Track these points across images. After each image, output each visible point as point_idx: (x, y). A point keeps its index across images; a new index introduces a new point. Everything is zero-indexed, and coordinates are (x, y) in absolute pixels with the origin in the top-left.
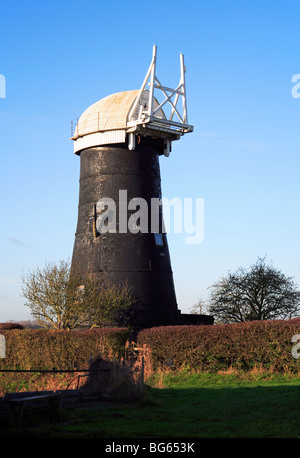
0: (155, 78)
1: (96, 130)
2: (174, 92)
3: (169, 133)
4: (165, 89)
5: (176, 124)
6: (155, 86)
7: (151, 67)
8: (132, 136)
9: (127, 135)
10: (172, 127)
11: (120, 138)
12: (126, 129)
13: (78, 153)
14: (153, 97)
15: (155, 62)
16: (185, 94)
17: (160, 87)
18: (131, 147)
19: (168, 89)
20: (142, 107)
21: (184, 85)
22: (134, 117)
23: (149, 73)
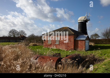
1: (80, 20)
13: (78, 22)
18: (84, 22)
21: (89, 16)
22: (84, 19)
23: (86, 15)
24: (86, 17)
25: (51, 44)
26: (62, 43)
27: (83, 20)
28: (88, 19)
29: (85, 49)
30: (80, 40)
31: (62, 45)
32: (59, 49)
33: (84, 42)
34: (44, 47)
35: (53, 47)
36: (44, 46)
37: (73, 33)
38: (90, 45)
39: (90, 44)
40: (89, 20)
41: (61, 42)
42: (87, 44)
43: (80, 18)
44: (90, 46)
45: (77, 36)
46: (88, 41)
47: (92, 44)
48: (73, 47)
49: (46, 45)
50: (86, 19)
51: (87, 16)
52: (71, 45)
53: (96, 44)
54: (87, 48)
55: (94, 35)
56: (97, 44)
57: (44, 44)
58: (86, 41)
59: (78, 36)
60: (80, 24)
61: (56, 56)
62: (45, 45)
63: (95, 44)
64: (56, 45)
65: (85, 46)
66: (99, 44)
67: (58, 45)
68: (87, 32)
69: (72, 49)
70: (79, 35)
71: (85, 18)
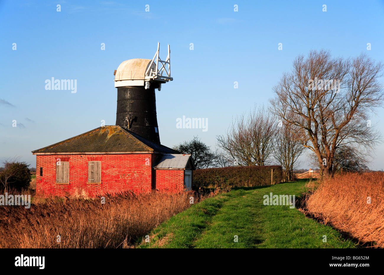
0: (159, 58)
1: (130, 79)
2: (165, 63)
3: (161, 81)
4: (162, 62)
6: (159, 61)
7: (157, 52)
8: (146, 83)
9: (145, 82)
10: (162, 78)
11: (141, 83)
12: (144, 80)
15: (159, 50)
16: (169, 63)
17: (160, 61)
18: (146, 88)
20: (152, 70)
22: (148, 74)
23: (156, 56)
24: (154, 64)
25: (70, 184)
26: (113, 181)
30: (169, 169)
31: (110, 187)
33: (181, 174)
35: (80, 193)
37: (151, 149)
40: (170, 79)
41: (107, 178)
42: (187, 180)
45: (158, 157)
46: (190, 173)
49: (49, 190)
52: (143, 184)
57: (40, 187)
58: (186, 172)
62: (45, 189)
64: (88, 186)
67: (98, 186)
70: (162, 155)
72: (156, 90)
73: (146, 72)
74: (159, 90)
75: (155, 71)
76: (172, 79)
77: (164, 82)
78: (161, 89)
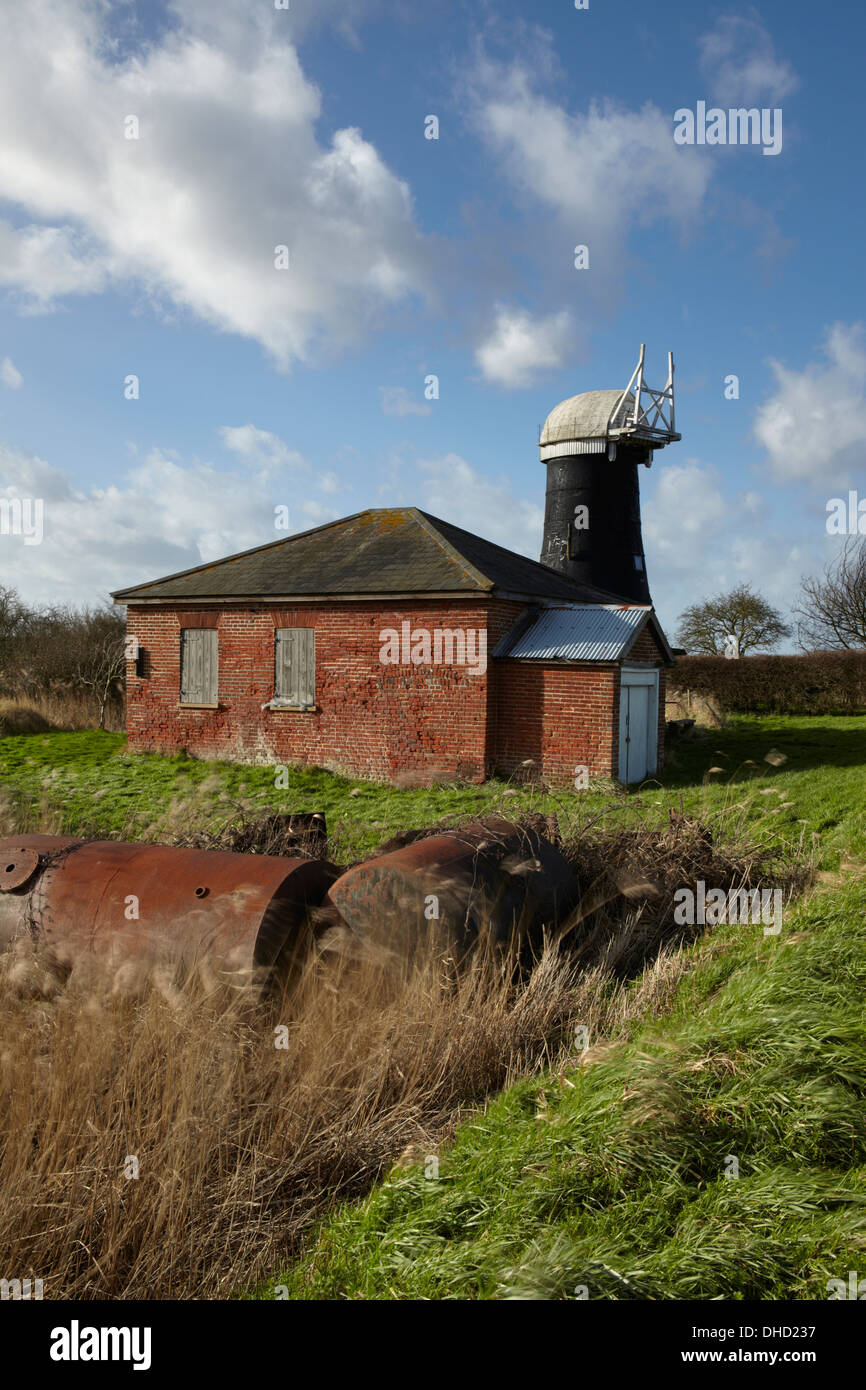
0: (643, 383)
1: (572, 437)
2: (661, 394)
3: (652, 442)
4: (653, 393)
5: (658, 431)
7: (638, 369)
8: (613, 447)
9: (607, 444)
10: (655, 435)
11: (597, 448)
12: (607, 437)
13: (545, 462)
14: (640, 407)
15: (642, 364)
16: (672, 397)
18: (611, 458)
19: (656, 393)
20: (626, 413)
21: (672, 386)
22: (617, 424)
23: (636, 378)
24: (630, 399)
25: (222, 709)
26: (353, 703)
27: (606, 439)
28: (660, 425)
29: (615, 772)
30: (558, 664)
31: (346, 723)
32: (317, 771)
33: (605, 681)
34: (131, 751)
35: (249, 741)
36: (131, 737)
37: (483, 583)
38: (672, 724)
39: (671, 714)
40: (672, 437)
41: (336, 692)
42: (636, 705)
43: (561, 416)
44: (676, 736)
45: (523, 614)
46: (651, 676)
47: (700, 711)
48: (476, 750)
49: (162, 725)
50: (641, 428)
51: (645, 389)
52: (458, 719)
53: (743, 718)
54: (642, 752)
55: (720, 614)
56: (753, 709)
57: (137, 713)
58: (629, 676)
59: (532, 620)
60: (562, 479)
61: (270, 844)
62: (150, 723)
63: (729, 717)
64: (276, 719)
65: (616, 734)
66: (771, 707)
67: (306, 720)
68: (643, 573)
69: (465, 768)
70: (543, 609)
71: (626, 411)
72: (641, 468)
73: (612, 415)
74: (648, 466)
75: (632, 417)
76: (677, 438)
77: (659, 446)
78: (653, 463)
